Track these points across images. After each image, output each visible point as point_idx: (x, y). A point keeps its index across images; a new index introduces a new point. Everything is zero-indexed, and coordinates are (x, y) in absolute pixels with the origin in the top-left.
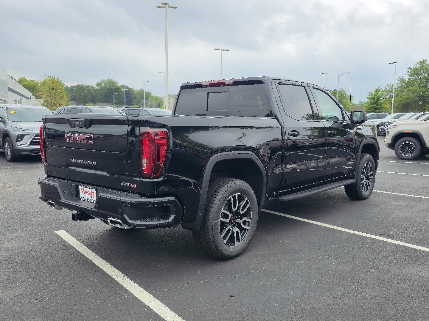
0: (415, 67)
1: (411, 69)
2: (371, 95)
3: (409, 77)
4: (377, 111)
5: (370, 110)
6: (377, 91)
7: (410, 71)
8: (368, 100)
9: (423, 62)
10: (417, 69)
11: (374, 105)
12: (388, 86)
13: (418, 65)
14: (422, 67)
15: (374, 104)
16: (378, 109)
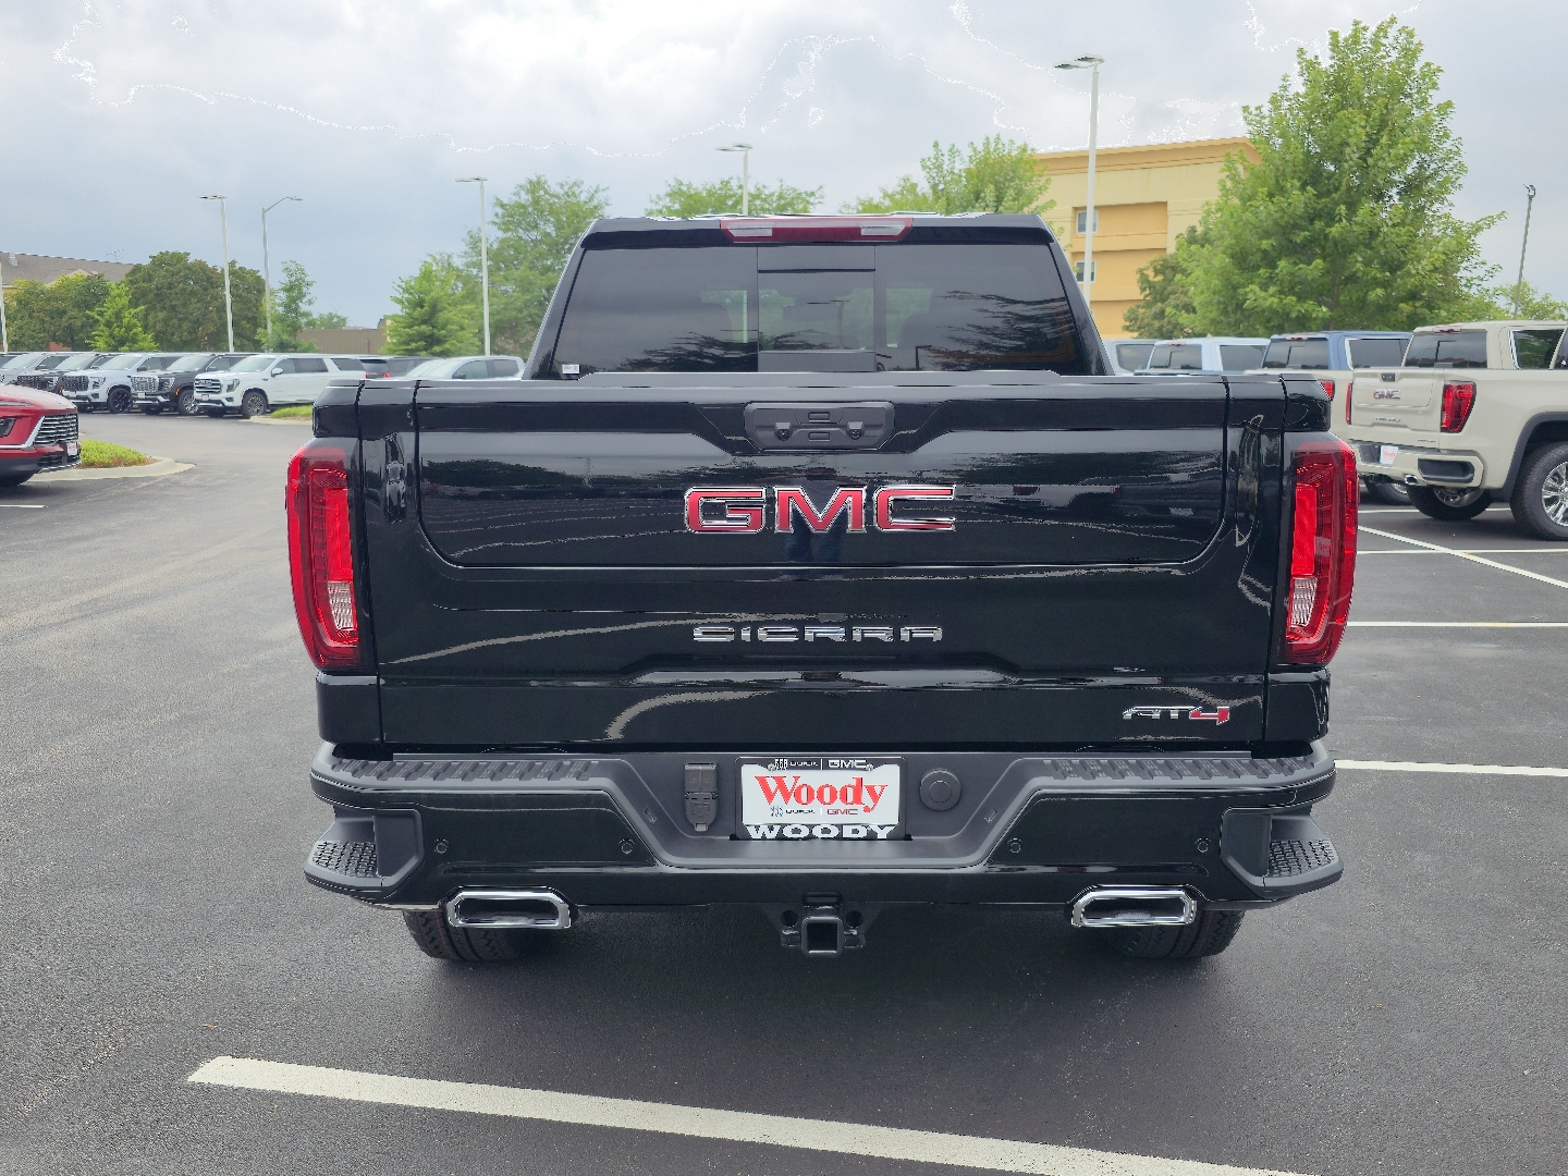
0: (514, 198)
1: (503, 206)
2: (406, 290)
3: (501, 234)
4: (437, 349)
5: (413, 345)
6: (427, 275)
7: (500, 211)
8: (397, 310)
9: (538, 183)
10: (524, 207)
11: (424, 328)
12: (435, 259)
13: (523, 194)
14: (536, 202)
15: (424, 322)
16: (439, 341)
